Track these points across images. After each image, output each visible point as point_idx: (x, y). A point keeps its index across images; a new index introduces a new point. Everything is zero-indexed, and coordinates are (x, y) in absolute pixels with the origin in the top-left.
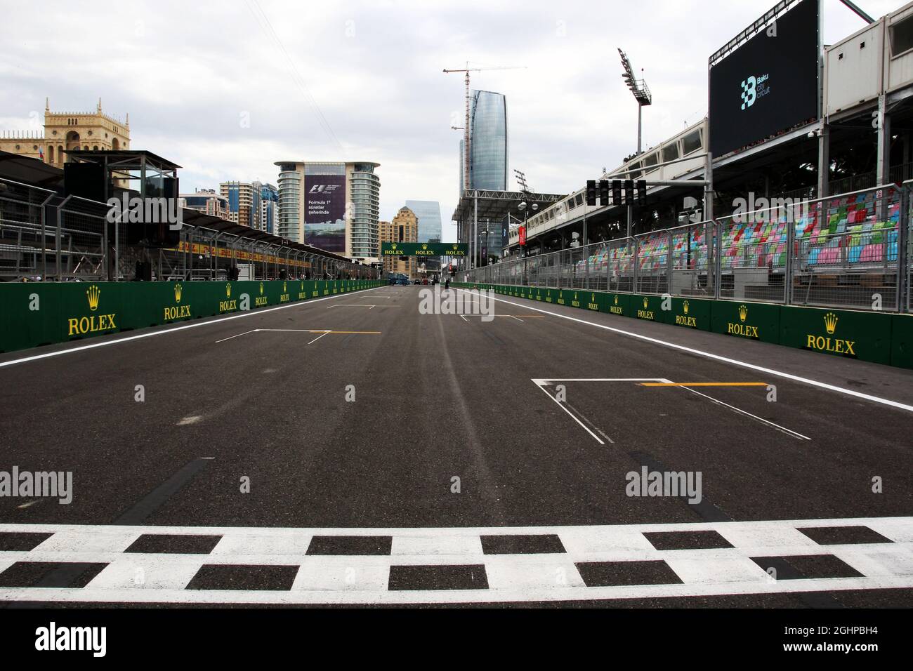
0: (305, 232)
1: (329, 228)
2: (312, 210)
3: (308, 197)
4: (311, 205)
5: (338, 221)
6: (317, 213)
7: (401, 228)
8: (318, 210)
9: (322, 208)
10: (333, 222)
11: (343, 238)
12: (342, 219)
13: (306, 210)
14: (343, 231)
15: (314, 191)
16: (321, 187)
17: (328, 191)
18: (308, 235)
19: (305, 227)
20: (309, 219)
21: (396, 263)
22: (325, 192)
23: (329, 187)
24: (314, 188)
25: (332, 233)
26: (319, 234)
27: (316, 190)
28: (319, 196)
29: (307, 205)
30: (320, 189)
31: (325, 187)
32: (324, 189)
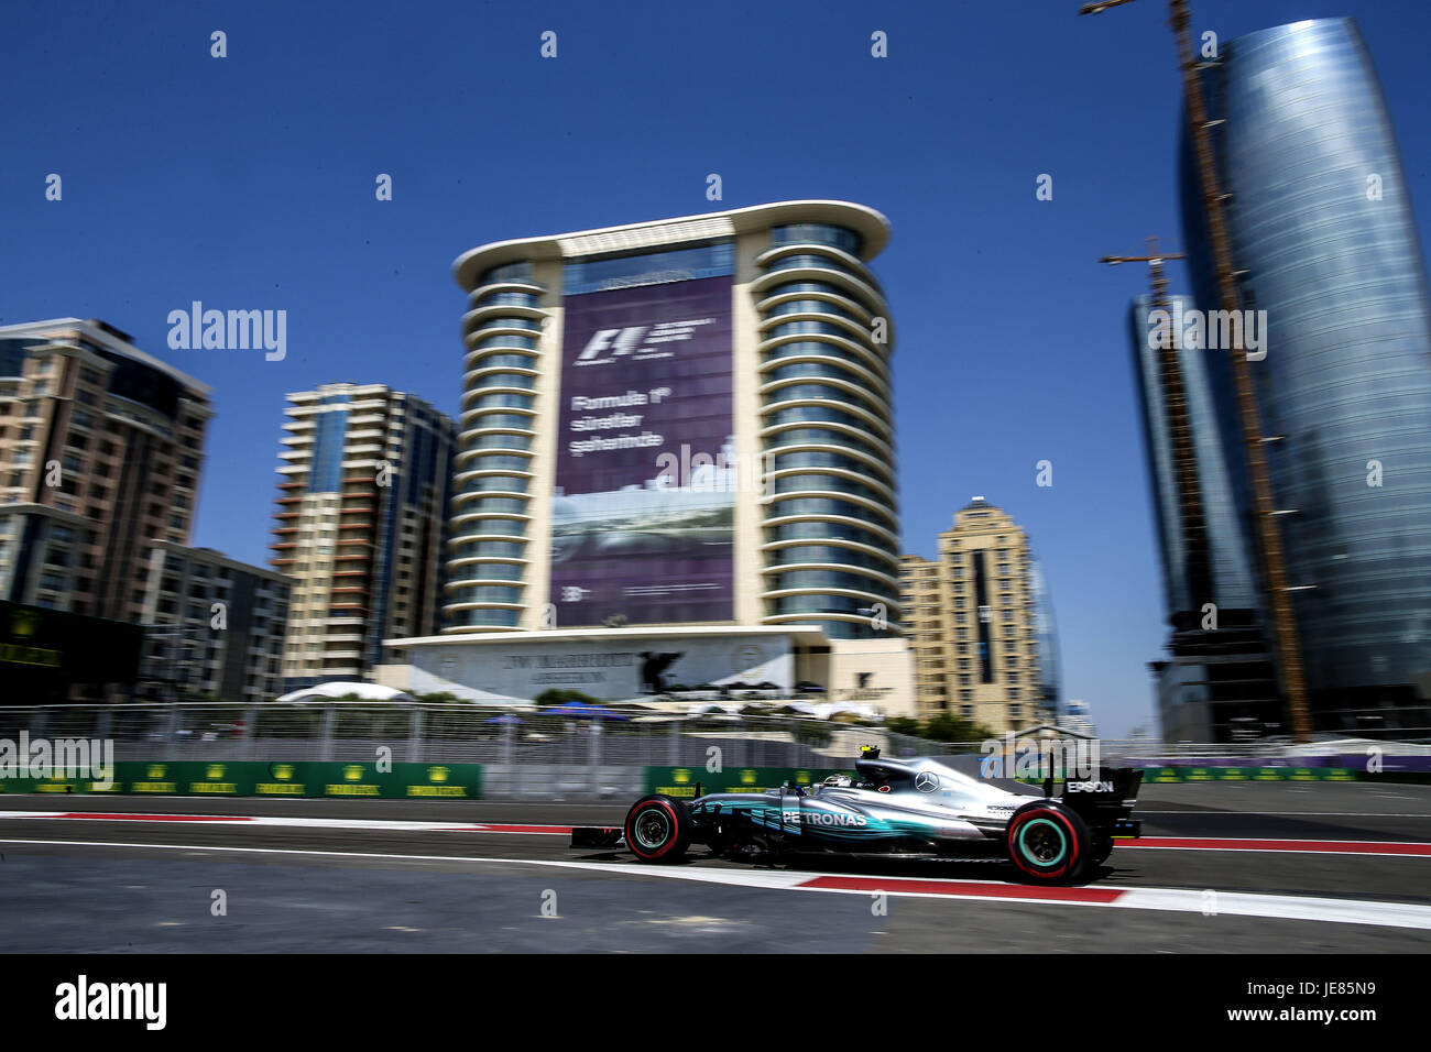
0: (556, 533)
1: (662, 509)
2: (586, 436)
3: (574, 381)
4: (583, 414)
6: (610, 444)
7: (978, 558)
8: (612, 433)
9: (632, 421)
13: (565, 436)
14: (726, 517)
15: (601, 354)
16: (630, 334)
17: (662, 347)
18: (564, 548)
19: (558, 511)
20: (574, 476)
21: (966, 694)
22: (649, 354)
23: (666, 332)
24: (599, 342)
25: (673, 532)
26: (615, 538)
28: (626, 374)
29: (566, 415)
30: (624, 345)
32: (641, 344)
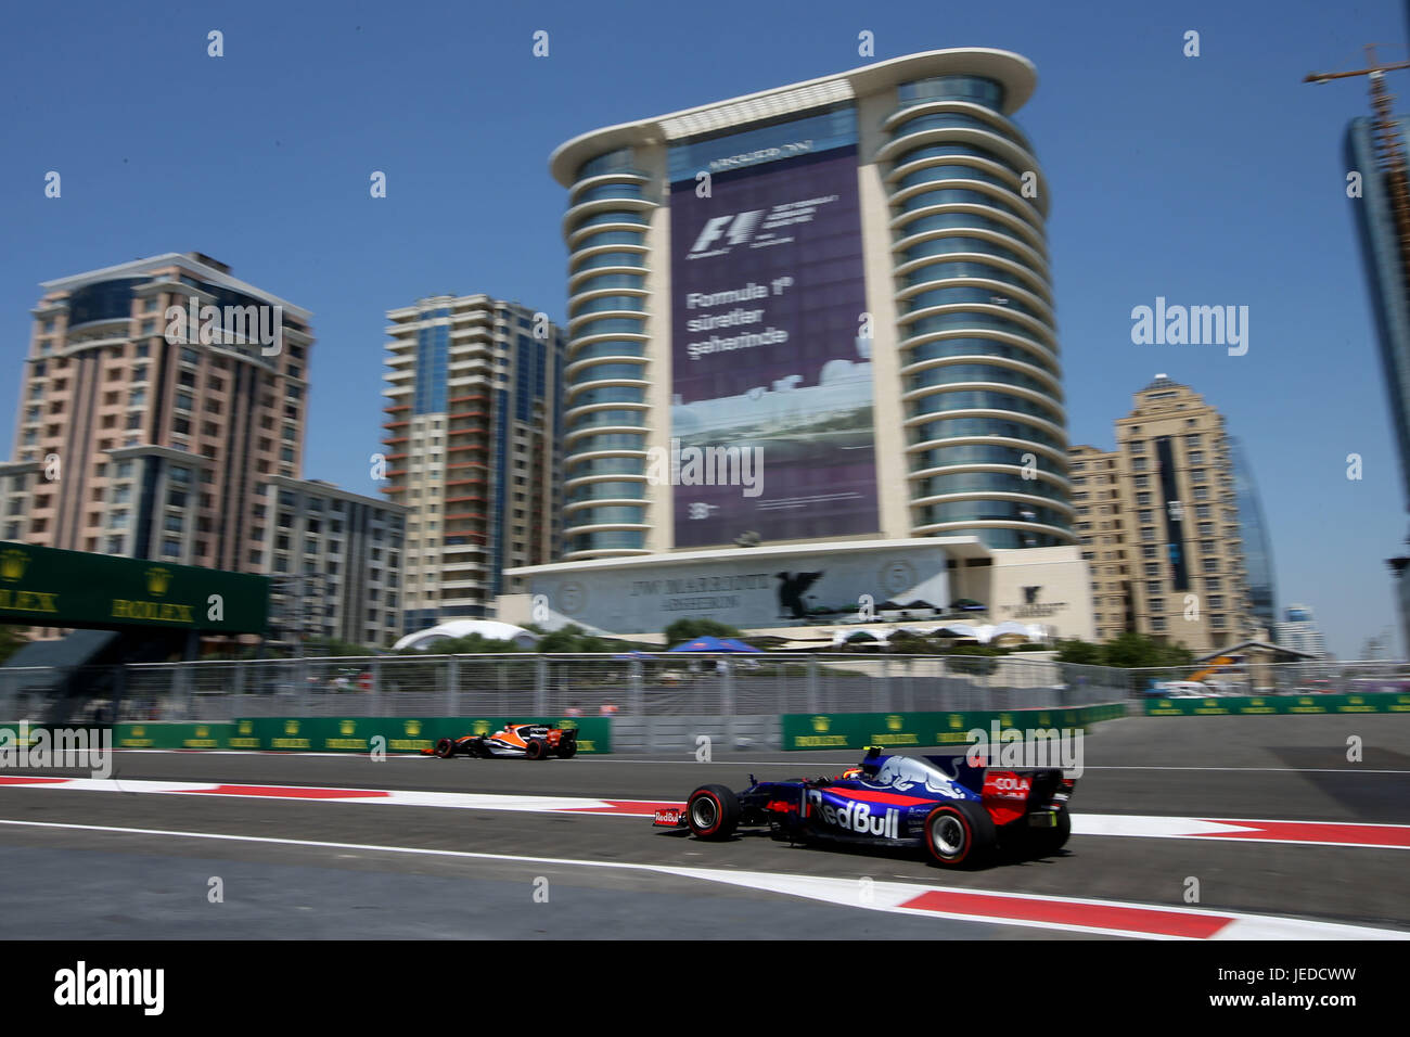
1: (794, 413)
2: (704, 336)
3: (686, 276)
4: (699, 312)
5: (836, 368)
6: (730, 344)
7: (1164, 446)
8: (733, 331)
9: (753, 316)
10: (811, 379)
11: (863, 456)
12: (855, 356)
13: (681, 338)
14: (865, 417)
15: (713, 245)
16: (745, 220)
17: (779, 232)
19: (678, 421)
20: (693, 382)
21: (1156, 603)
22: (766, 241)
23: (783, 215)
24: (711, 232)
25: (806, 437)
27: (722, 242)
28: (734, 267)
29: (680, 314)
30: (739, 232)
31: (763, 220)
32: (758, 229)
